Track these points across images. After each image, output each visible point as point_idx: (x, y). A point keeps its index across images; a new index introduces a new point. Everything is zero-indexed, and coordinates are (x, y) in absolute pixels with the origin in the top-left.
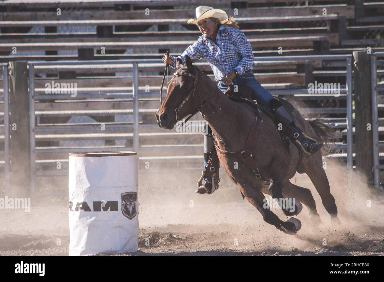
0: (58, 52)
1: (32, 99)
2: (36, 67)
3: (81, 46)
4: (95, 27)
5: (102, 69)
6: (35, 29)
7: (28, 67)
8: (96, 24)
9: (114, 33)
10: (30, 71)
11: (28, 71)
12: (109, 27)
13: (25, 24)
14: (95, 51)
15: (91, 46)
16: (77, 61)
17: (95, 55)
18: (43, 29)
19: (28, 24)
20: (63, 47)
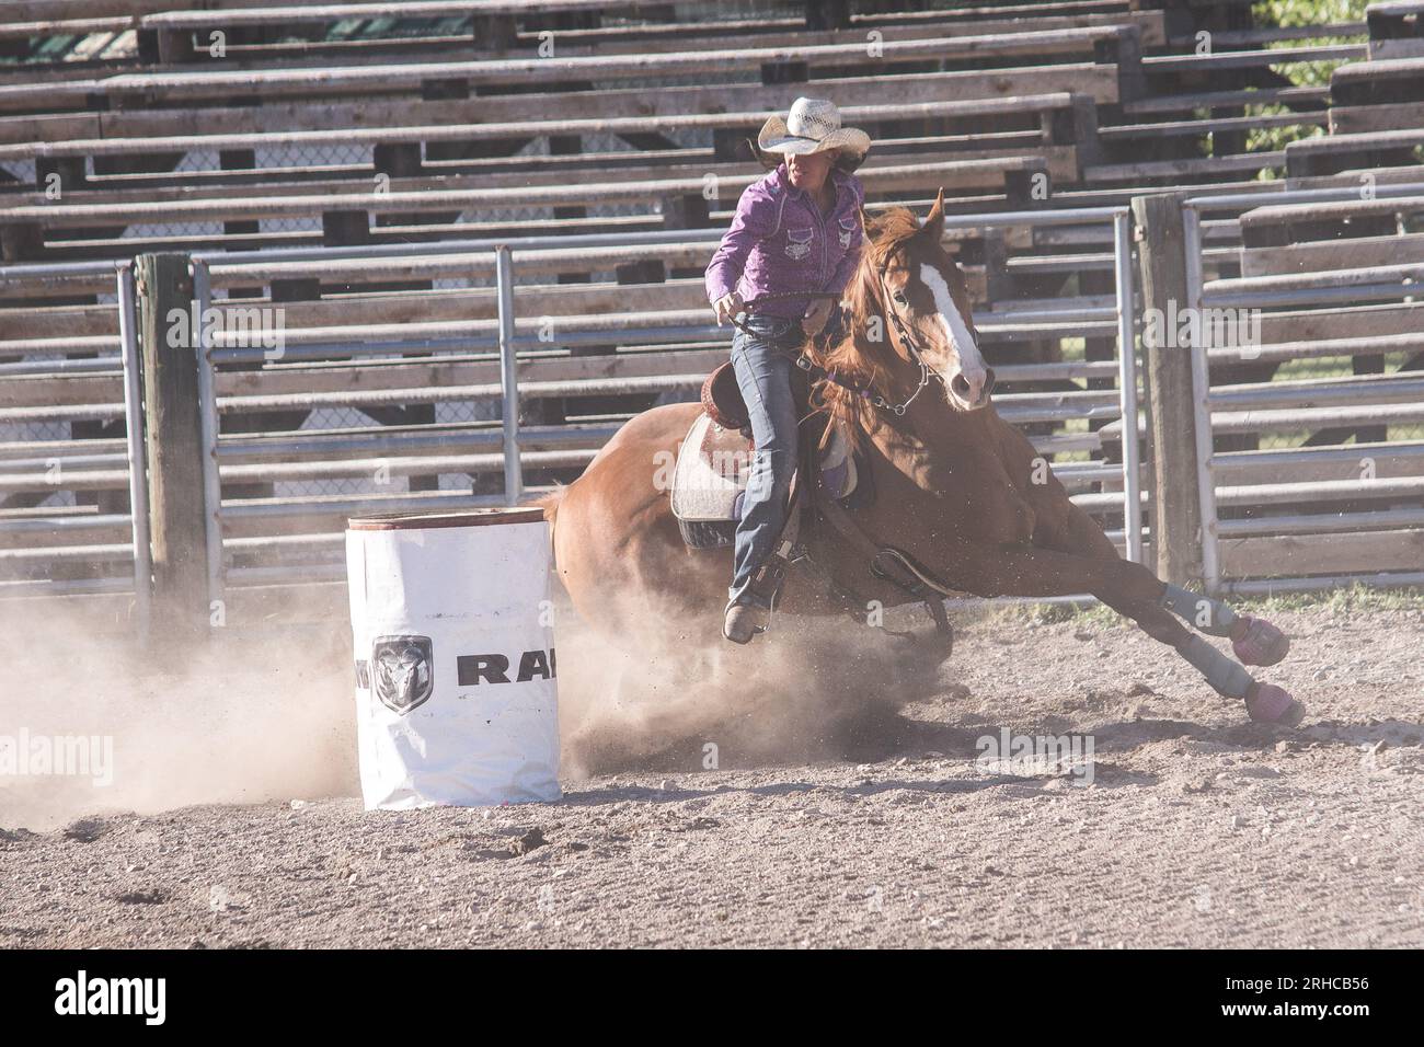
0: (261, 225)
1: (206, 362)
2: (213, 269)
3: (329, 206)
4: (371, 148)
5: (396, 270)
6: (190, 160)
7: (191, 269)
8: (371, 140)
9: (425, 163)
10: (198, 282)
11: (192, 279)
12: (410, 147)
13: (166, 146)
14: (372, 219)
15: (362, 204)
16: (322, 250)
17: (374, 230)
18: (216, 158)
19: (174, 146)
20: (279, 211)
